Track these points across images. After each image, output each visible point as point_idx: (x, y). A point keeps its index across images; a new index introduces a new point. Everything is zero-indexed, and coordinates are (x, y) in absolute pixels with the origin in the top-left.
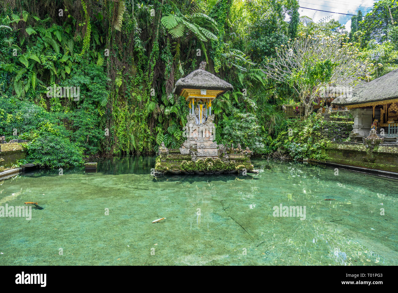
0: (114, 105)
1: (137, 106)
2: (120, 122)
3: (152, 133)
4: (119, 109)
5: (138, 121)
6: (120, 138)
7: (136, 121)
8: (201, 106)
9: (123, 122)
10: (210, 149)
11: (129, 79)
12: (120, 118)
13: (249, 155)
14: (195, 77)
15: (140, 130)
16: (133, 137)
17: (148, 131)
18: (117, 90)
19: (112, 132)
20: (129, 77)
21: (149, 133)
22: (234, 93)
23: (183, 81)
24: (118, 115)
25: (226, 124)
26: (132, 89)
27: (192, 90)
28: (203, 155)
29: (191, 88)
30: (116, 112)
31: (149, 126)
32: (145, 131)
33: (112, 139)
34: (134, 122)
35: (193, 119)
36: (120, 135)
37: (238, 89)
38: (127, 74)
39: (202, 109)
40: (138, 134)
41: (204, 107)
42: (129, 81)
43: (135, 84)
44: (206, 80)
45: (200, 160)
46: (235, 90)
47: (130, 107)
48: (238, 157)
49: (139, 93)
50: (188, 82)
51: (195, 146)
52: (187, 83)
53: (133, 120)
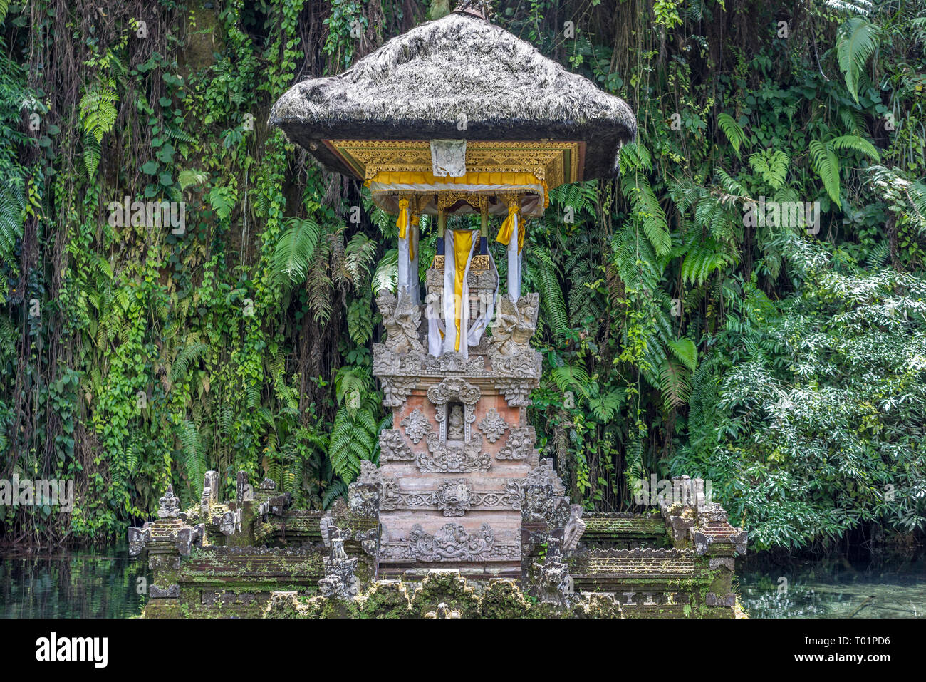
0: (73, 248)
1: (217, 249)
2: (117, 342)
3: (311, 409)
4: (108, 269)
5: (227, 336)
6: (110, 441)
7: (215, 338)
8: (465, 241)
9: (131, 345)
10: (504, 517)
11: (167, 90)
12: (112, 321)
13: (723, 555)
14: (402, 68)
15: (238, 388)
16: (191, 435)
17: (284, 393)
18: (91, 161)
19: (64, 404)
20: (167, 77)
21: (293, 407)
22: (815, 149)
23: (314, 95)
24: (102, 303)
25: (749, 343)
26: (191, 147)
27: (385, 148)
28: (451, 554)
29: (367, 137)
30: (91, 285)
31: (292, 367)
32: (267, 392)
33: (64, 447)
34: (201, 346)
35: (398, 327)
36: (115, 421)
37: (846, 117)
38: (152, 65)
39: (467, 258)
40: (228, 415)
41: (479, 249)
42: (168, 103)
43: (208, 120)
44: (468, 84)
45: (382, 590)
46: (824, 127)
47: (181, 257)
48: (648, 569)
49: (235, 168)
50: (343, 97)
51: (368, 495)
52: (333, 106)
53: (196, 335)
